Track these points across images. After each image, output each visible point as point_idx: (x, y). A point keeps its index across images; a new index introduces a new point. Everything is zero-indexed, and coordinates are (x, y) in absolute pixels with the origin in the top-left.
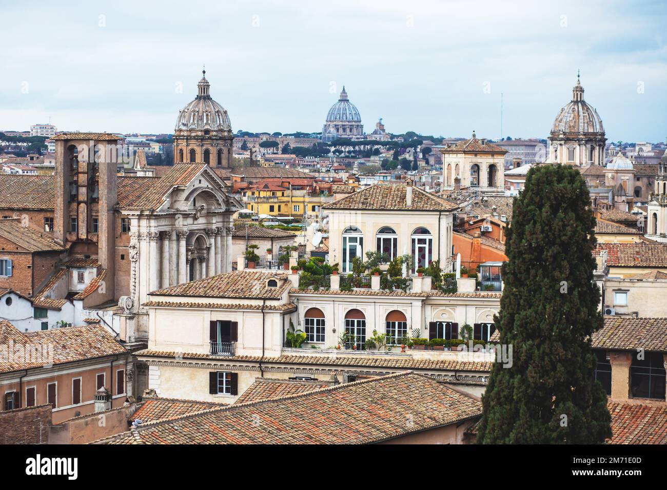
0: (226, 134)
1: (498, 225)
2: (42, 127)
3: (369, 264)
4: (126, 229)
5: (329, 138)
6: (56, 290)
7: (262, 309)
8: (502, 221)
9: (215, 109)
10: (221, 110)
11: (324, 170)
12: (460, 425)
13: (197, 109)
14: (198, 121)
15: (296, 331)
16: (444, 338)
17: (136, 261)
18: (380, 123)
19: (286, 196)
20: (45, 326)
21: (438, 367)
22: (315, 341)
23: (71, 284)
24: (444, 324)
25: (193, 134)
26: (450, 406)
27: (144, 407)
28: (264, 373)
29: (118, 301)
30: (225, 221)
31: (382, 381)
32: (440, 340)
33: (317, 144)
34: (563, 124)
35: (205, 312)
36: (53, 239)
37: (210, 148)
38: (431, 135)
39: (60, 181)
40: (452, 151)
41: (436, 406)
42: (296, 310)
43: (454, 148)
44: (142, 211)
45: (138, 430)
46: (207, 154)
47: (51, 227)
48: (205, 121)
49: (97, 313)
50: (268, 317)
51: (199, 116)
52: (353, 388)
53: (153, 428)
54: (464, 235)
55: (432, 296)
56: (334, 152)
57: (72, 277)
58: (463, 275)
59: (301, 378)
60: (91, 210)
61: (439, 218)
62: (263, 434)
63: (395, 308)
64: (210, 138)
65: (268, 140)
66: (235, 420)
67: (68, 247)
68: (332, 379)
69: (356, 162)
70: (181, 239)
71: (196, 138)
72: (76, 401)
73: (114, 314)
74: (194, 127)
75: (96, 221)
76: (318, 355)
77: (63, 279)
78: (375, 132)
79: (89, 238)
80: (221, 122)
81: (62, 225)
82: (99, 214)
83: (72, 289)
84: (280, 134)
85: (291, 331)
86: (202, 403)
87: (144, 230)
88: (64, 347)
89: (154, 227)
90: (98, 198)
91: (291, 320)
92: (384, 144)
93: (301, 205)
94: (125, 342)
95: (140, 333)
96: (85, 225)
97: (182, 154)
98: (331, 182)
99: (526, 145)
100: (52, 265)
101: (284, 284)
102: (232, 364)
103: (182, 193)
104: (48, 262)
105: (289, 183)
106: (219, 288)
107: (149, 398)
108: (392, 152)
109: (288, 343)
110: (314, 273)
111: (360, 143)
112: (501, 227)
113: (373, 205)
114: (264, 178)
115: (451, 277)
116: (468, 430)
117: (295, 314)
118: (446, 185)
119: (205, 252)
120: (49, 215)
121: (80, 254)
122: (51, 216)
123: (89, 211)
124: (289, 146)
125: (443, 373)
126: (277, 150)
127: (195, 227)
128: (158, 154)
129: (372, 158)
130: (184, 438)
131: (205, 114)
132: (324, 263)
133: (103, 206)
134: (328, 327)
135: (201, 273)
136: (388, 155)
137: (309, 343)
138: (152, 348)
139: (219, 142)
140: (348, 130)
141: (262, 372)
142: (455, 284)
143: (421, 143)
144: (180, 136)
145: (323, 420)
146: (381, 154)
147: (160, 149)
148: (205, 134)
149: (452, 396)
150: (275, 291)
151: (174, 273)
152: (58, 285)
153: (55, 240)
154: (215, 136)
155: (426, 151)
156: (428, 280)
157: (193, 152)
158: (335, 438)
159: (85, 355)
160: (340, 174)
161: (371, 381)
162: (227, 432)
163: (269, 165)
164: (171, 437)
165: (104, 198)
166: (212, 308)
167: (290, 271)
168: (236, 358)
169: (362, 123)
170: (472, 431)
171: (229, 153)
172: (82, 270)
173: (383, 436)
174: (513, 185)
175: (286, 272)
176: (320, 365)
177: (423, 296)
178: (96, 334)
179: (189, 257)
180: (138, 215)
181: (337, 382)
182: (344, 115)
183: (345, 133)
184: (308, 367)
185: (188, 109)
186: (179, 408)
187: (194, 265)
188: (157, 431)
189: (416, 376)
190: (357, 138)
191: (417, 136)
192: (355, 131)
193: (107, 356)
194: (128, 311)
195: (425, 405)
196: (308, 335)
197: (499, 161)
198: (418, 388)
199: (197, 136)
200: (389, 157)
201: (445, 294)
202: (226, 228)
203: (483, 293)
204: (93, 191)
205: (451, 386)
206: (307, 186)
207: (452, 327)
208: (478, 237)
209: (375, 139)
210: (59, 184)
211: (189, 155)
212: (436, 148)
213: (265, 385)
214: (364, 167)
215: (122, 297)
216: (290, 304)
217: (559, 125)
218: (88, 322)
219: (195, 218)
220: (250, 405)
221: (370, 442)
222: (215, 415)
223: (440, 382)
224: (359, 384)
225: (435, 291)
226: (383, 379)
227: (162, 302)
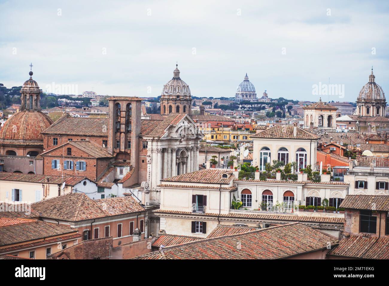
0: (188, 98)
1: (339, 147)
2: (89, 93)
3: (274, 166)
4: (145, 147)
5: (238, 100)
6: (109, 178)
7: (220, 189)
8: (341, 145)
9: (182, 84)
10: (186, 85)
11: (238, 117)
12: (324, 250)
13: (173, 85)
14: (173, 91)
15: (236, 200)
16: (314, 205)
17: (150, 163)
18: (265, 93)
19: (220, 131)
20: (103, 196)
21: (311, 220)
22: (246, 206)
23: (116, 175)
24: (314, 198)
25: (171, 98)
26: (319, 240)
27: (160, 239)
28: (220, 222)
29: (140, 184)
30: (196, 143)
31: (284, 227)
32: (312, 206)
33: (232, 103)
34: (364, 94)
35: (190, 190)
36: (107, 151)
37: (180, 105)
38: (292, 100)
39: (111, 121)
40: (309, 108)
41: (312, 240)
42: (237, 190)
43: (310, 106)
44: (154, 138)
45: (163, 250)
46: (178, 108)
47: (106, 145)
48: (177, 91)
49: (130, 190)
50: (222, 193)
51: (174, 88)
52: (270, 231)
53: (170, 249)
54: (322, 152)
55: (308, 183)
56: (241, 108)
57: (116, 171)
58: (324, 173)
59: (239, 225)
60: (127, 137)
61: (311, 143)
62: (226, 253)
63: (288, 189)
64: (180, 100)
65: (207, 101)
66: (211, 246)
67: (115, 155)
68: (257, 226)
69: (253, 113)
70: (173, 152)
71: (172, 100)
72: (119, 235)
73: (139, 191)
74: (171, 94)
75: (130, 142)
76: (248, 213)
77: (112, 172)
78: (263, 98)
79: (126, 151)
80: (186, 91)
81: (112, 144)
82: (131, 139)
83: (117, 177)
84: (213, 98)
85: (234, 201)
86: (190, 237)
87: (155, 148)
88: (113, 207)
89: (160, 146)
90: (131, 130)
91: (234, 195)
92: (267, 104)
93: (228, 136)
94: (144, 205)
95: (152, 201)
96: (124, 144)
97: (165, 108)
98: (243, 124)
99: (342, 105)
100: (107, 165)
101: (231, 176)
102: (203, 217)
103: (174, 128)
104: (105, 163)
105: (221, 124)
106: (197, 178)
107: (162, 234)
108: (272, 108)
109: (233, 207)
110: (246, 171)
111: (255, 103)
112: (341, 148)
113: (276, 136)
114: (208, 121)
115: (317, 174)
116: (328, 253)
117: (236, 192)
118: (305, 125)
119: (185, 159)
120: (105, 139)
121: (121, 159)
122: (106, 140)
123: (126, 137)
124: (218, 104)
125: (313, 224)
126: (212, 107)
127: (180, 146)
128: (149, 108)
129: (261, 111)
130: (186, 255)
131: (177, 87)
132: (251, 166)
133: (133, 135)
134: (253, 199)
135: (183, 170)
136: (270, 110)
137: (243, 207)
138: (162, 208)
139: (184, 102)
140: (248, 96)
141: (219, 222)
142: (320, 177)
143: (287, 104)
144: (164, 98)
145: (255, 247)
146: (266, 109)
147: (150, 105)
148: (177, 98)
149: (320, 235)
150: (226, 180)
151: (170, 170)
152: (110, 175)
153: (108, 152)
154: (182, 99)
155: (290, 108)
156: (306, 175)
157: (170, 107)
158: (262, 256)
159: (124, 212)
160: (246, 119)
161: (279, 227)
162: (208, 252)
163: (207, 114)
164: (179, 254)
165: (134, 130)
166: (194, 188)
167: (234, 170)
168: (206, 214)
169: (256, 93)
170: (330, 253)
171: (189, 108)
172: (122, 168)
173: (286, 255)
174: (338, 126)
175: (232, 170)
176: (250, 218)
177: (303, 184)
178: (129, 201)
179: (177, 162)
180: (151, 140)
181: (260, 227)
182: (247, 88)
183: (247, 98)
184: (243, 220)
185: (168, 85)
186: (178, 239)
187: (180, 165)
188: (172, 251)
189: (301, 225)
190: (253, 101)
191: (285, 100)
192: (252, 96)
193: (135, 212)
194: (146, 189)
195: (306, 240)
196: (243, 203)
197: (334, 114)
198: (302, 231)
199: (173, 98)
200: (270, 111)
201: (315, 183)
202: (196, 147)
203: (334, 182)
204: (128, 127)
205: (319, 230)
206: (231, 125)
207: (318, 200)
208: (329, 153)
209: (263, 101)
210: (110, 123)
211: (168, 108)
212: (295, 107)
213: (222, 228)
214: (258, 116)
215: (143, 182)
216: (234, 187)
217: (362, 95)
218: (125, 195)
219: (181, 142)
220: (218, 238)
221: (280, 258)
222: (201, 243)
223: (313, 228)
224: (273, 228)
225: (309, 181)
226: (284, 226)
227: (168, 185)
